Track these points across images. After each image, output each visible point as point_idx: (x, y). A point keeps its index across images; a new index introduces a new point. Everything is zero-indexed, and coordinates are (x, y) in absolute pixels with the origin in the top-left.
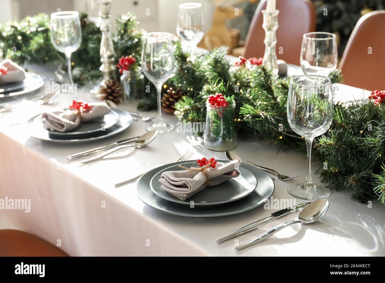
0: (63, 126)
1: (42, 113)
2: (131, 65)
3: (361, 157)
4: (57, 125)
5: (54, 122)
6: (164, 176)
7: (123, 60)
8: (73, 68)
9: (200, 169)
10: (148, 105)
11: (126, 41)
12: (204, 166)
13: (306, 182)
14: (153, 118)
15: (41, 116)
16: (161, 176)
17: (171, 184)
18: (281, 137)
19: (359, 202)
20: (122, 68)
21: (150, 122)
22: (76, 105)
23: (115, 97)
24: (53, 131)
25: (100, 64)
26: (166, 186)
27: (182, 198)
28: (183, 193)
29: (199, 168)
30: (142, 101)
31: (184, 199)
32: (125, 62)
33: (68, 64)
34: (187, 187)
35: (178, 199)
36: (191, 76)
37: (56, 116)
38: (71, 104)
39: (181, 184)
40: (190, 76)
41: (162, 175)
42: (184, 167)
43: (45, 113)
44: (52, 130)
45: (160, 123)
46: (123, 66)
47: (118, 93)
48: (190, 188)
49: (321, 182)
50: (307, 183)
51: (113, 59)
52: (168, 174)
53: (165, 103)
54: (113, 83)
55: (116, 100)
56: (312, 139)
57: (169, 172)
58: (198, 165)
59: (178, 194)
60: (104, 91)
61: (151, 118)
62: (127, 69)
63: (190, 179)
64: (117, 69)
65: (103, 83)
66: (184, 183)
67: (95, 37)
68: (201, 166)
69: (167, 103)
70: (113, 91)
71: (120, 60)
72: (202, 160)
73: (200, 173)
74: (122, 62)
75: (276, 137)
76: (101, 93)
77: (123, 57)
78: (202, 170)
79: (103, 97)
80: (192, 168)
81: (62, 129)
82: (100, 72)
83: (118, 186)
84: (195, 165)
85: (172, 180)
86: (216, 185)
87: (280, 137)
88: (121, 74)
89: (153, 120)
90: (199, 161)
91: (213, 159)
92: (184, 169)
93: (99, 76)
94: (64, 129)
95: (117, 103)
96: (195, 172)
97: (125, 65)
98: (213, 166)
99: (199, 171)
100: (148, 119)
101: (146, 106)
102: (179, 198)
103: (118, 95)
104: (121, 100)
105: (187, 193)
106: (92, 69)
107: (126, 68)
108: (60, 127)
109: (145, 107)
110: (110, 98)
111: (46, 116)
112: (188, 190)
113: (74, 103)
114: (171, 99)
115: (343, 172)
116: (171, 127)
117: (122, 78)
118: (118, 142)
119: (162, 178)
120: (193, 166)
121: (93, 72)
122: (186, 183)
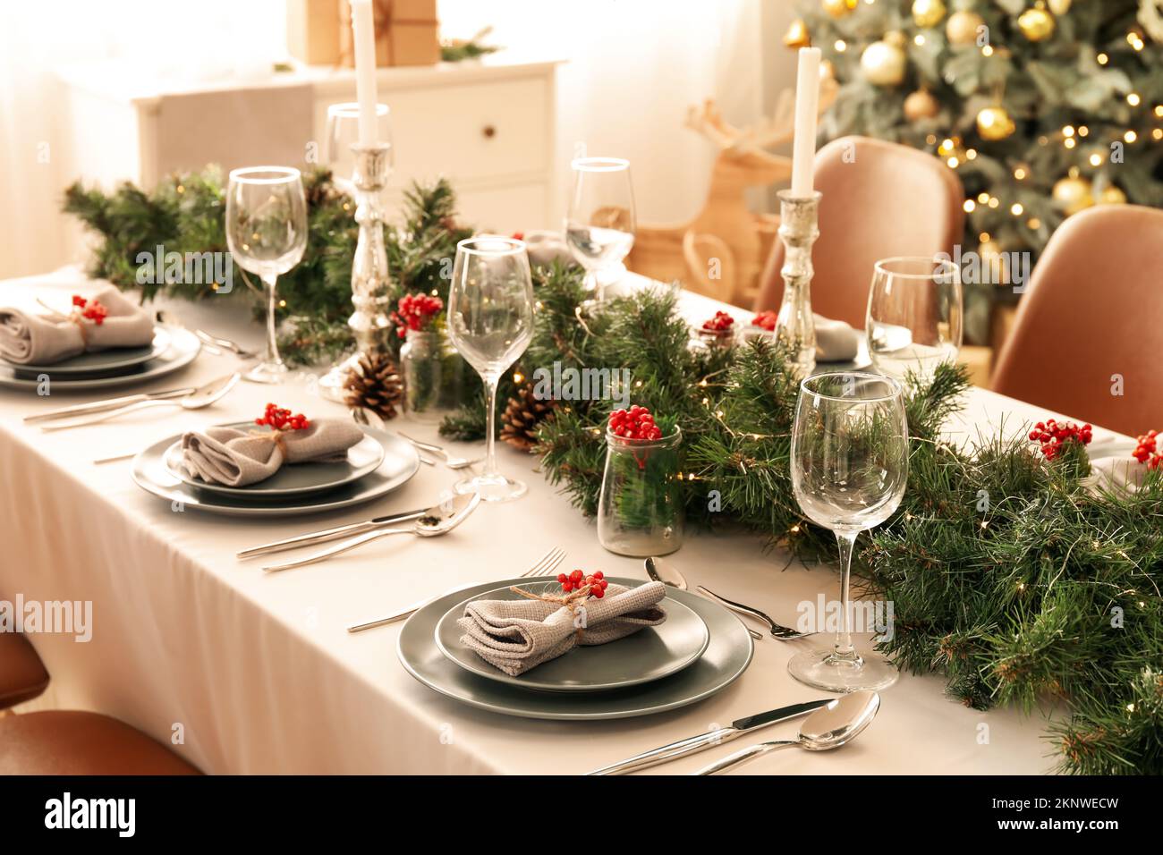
0: (235, 470)
1: (186, 432)
2: (428, 318)
3: (976, 588)
4: (221, 469)
5: (212, 460)
6: (471, 613)
7: (409, 301)
8: (280, 315)
9: (565, 597)
10: (467, 425)
11: (428, 251)
12: (575, 593)
13: (837, 646)
14: (473, 463)
15: (181, 442)
16: (465, 612)
17: (485, 632)
18: (796, 529)
19: (966, 704)
20: (405, 324)
21: (467, 470)
22: (275, 417)
23: (383, 401)
24: (209, 483)
25: (352, 309)
26: (474, 638)
27: (509, 670)
28: (513, 655)
29: (562, 595)
30: (454, 414)
31: (517, 672)
32: (415, 309)
33: (268, 304)
34: (524, 642)
35: (502, 671)
36: (583, 353)
37: (218, 444)
38: (262, 415)
39: (509, 634)
40: (580, 355)
41: (467, 610)
42: (523, 592)
43: (192, 435)
44: (207, 479)
45: (491, 475)
46: (408, 318)
47: (392, 390)
48: (529, 645)
49: (876, 648)
50: (839, 650)
51: (384, 299)
52: (481, 607)
53: (510, 424)
54: (379, 361)
55: (385, 408)
56: (852, 537)
57: (486, 601)
58: (560, 589)
59: (499, 658)
60: (354, 383)
61: (469, 461)
62: (415, 328)
63: (533, 622)
64: (395, 325)
65: (354, 362)
66: (515, 630)
67: (345, 236)
68: (569, 590)
69: (515, 422)
70: (379, 385)
71: (403, 301)
72: (570, 577)
73: (564, 609)
74: (406, 307)
75: (784, 528)
76: (348, 387)
77: (409, 295)
78: (569, 602)
79: (350, 398)
80: (545, 595)
81: (233, 480)
82: (350, 330)
83: (354, 631)
84: (552, 589)
85: (488, 623)
86: (603, 641)
87: (792, 527)
88: (403, 339)
89: (472, 466)
90: (563, 579)
91: (599, 576)
92: (524, 598)
93: (349, 342)
94: (237, 480)
95: (387, 415)
96: (551, 604)
97: (414, 315)
98: (598, 592)
99: (562, 604)
100: (462, 461)
101: (461, 427)
102: (504, 669)
103: (393, 395)
104: (398, 408)
105: (523, 656)
106: (331, 320)
107: (415, 323)
108: (227, 473)
109: (461, 431)
110: (370, 401)
111: (192, 442)
112: (525, 648)
113: (271, 410)
114: (526, 415)
115: (932, 625)
116: (520, 487)
117: (405, 350)
118: (375, 521)
119: (466, 616)
120: (546, 590)
121: (333, 331)
122: (520, 630)
